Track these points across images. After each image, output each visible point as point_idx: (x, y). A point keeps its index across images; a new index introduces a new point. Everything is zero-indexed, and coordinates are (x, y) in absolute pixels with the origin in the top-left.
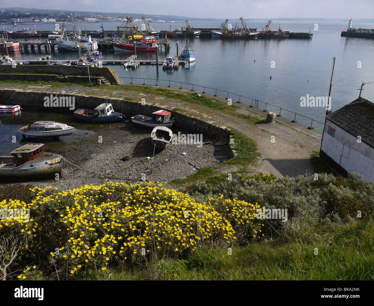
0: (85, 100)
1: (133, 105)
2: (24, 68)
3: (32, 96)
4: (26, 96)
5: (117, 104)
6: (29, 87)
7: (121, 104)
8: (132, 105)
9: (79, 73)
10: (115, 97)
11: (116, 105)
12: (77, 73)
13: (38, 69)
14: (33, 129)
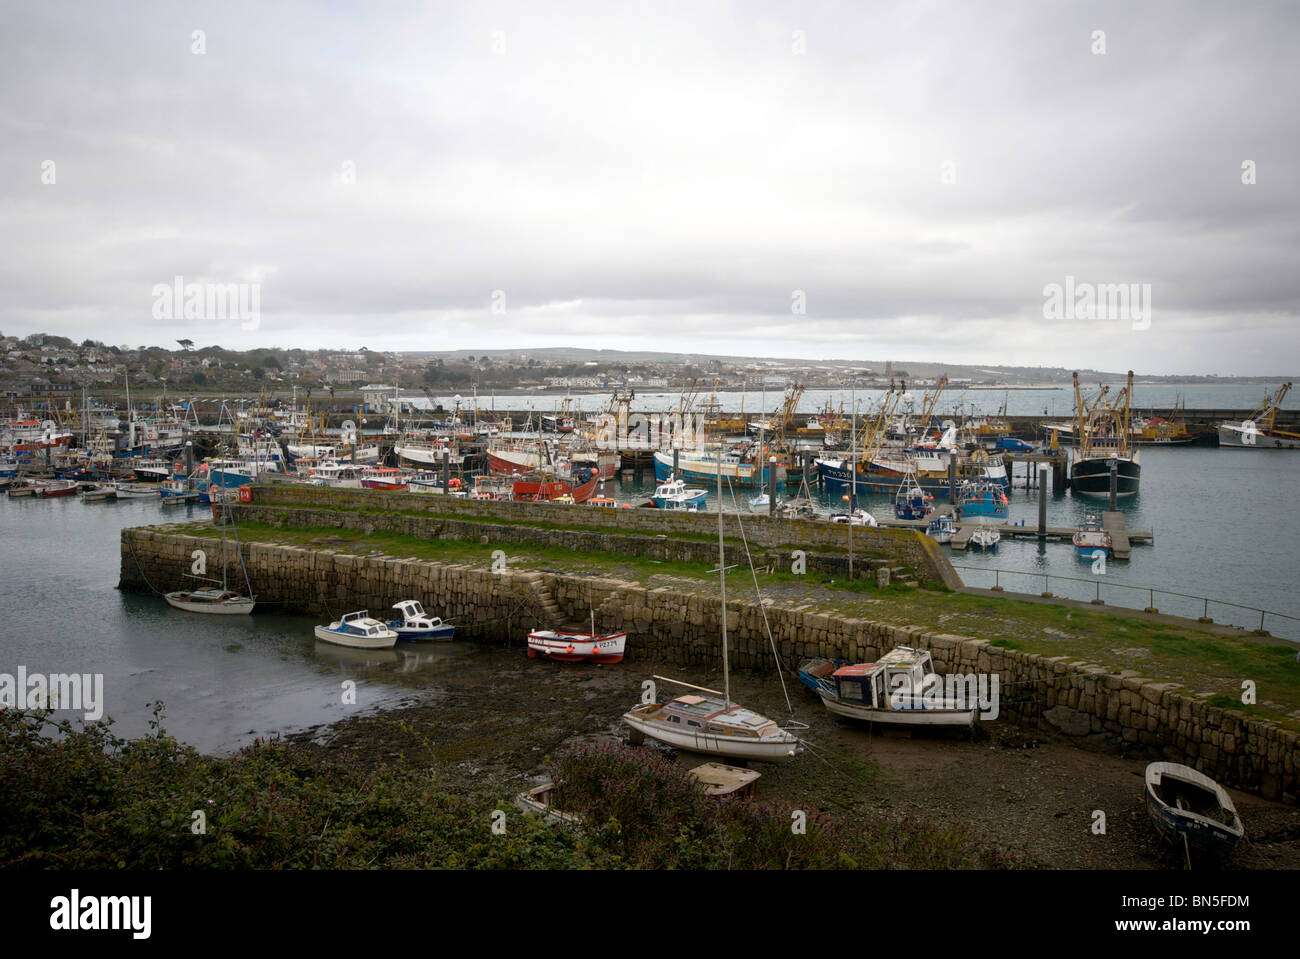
0: (842, 634)
1: (1026, 669)
2: (644, 519)
3: (667, 606)
4: (650, 604)
5: (961, 657)
6: (654, 576)
7: (977, 660)
8: (1024, 665)
9: (814, 542)
10: (951, 633)
11: (956, 660)
12: (808, 542)
13: (685, 525)
14: (669, 719)
